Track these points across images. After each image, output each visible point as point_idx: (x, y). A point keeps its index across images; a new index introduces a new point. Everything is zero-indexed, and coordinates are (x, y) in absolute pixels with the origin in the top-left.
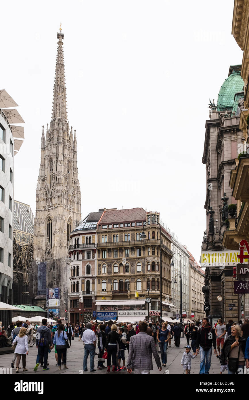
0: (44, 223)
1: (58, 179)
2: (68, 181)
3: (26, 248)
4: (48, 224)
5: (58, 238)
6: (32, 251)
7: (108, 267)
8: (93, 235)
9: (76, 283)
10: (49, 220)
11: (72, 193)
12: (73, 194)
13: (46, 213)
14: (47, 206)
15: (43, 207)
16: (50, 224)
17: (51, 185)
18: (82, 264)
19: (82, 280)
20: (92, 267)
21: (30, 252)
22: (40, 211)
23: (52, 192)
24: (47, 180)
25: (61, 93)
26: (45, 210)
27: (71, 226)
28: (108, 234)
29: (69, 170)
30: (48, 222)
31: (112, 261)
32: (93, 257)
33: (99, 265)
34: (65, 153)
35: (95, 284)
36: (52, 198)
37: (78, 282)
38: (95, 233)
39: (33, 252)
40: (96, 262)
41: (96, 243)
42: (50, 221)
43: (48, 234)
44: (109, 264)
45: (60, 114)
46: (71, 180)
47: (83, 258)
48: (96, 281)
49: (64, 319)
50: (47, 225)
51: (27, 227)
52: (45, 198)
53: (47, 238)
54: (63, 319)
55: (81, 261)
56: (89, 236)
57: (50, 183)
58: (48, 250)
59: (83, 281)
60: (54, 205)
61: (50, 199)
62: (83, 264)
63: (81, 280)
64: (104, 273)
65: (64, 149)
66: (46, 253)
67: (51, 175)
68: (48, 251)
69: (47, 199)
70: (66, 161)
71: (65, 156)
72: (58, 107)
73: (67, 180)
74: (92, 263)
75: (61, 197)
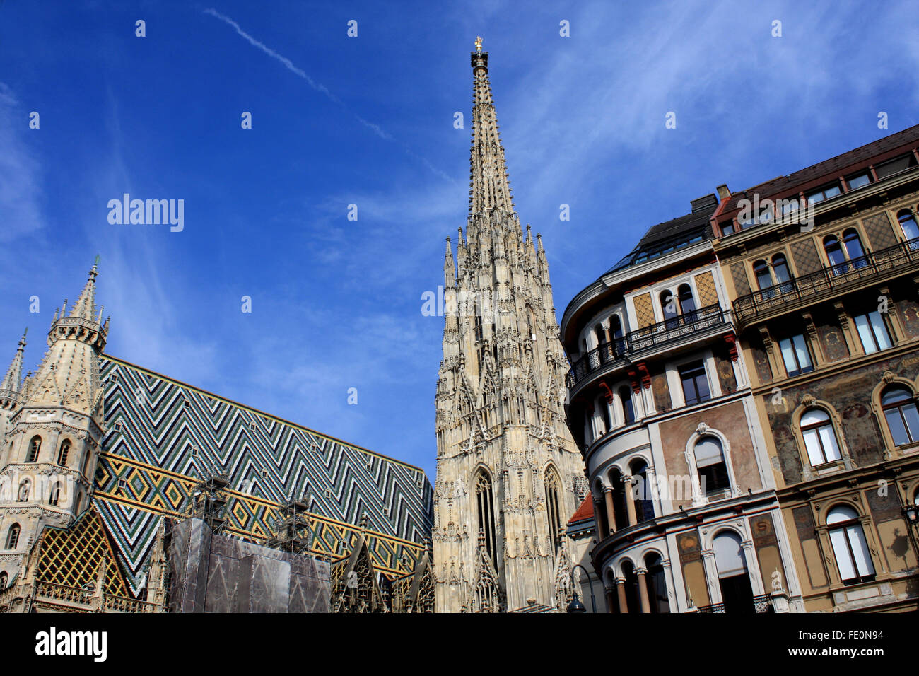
0: (465, 493)
1: (501, 350)
2: (532, 356)
3: (410, 584)
4: (479, 496)
5: (519, 531)
6: (428, 590)
7: (846, 416)
8: (699, 271)
9: (640, 565)
10: (481, 480)
11: (549, 393)
12: (552, 394)
13: (471, 461)
14: (472, 439)
15: (460, 444)
16: (485, 493)
17: (480, 376)
18: (663, 441)
19: (679, 538)
20: (733, 446)
21: (423, 593)
22: (452, 460)
23: (485, 395)
24: (467, 364)
25: (490, 158)
26: (466, 454)
27: (558, 494)
28: (787, 246)
29: (532, 332)
30: (479, 487)
31: (861, 376)
32: (729, 385)
33: (780, 425)
34: (516, 285)
35: (775, 543)
36: (485, 413)
37: (652, 559)
38: (707, 258)
39: (432, 595)
40: (753, 408)
41: (726, 304)
42: (484, 483)
43: (481, 526)
44: (843, 402)
45: (493, 200)
46: (543, 356)
47: (663, 403)
48: (781, 520)
50: (476, 497)
51: (414, 528)
52: (464, 418)
53: (479, 540)
55: (654, 428)
56: (672, 285)
57: (477, 371)
58: (484, 581)
59: (690, 543)
60: (493, 430)
61: (481, 414)
62: (670, 441)
63: (672, 538)
64: (828, 465)
65: (511, 273)
66: (478, 591)
67: (478, 351)
68: (484, 586)
69: (470, 420)
70: (520, 303)
71: (516, 290)
72: (485, 187)
73: (531, 354)
74: (727, 418)
75: (515, 399)
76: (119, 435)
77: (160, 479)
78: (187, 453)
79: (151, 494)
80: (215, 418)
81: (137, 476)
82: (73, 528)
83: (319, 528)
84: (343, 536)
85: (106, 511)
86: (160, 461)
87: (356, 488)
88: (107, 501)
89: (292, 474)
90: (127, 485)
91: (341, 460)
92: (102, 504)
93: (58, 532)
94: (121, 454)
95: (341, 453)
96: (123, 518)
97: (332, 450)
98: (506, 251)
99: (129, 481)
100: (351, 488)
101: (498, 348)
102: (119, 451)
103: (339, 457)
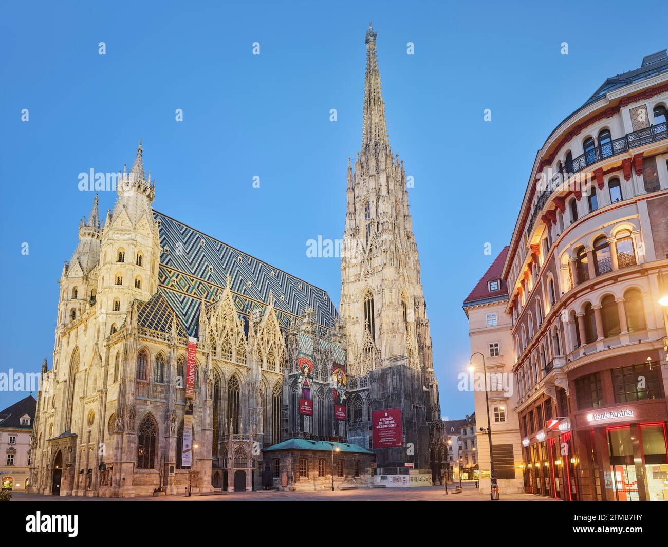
0: (357, 301)
1: (382, 223)
4: (365, 303)
10: (367, 295)
13: (362, 285)
14: (362, 273)
15: (355, 275)
16: (369, 302)
17: (367, 241)
18: (650, 212)
22: (351, 284)
23: (371, 249)
24: (360, 233)
26: (359, 280)
27: (407, 305)
30: (365, 298)
34: (390, 188)
42: (369, 296)
43: (366, 318)
49: (412, 467)
50: (363, 304)
51: (325, 319)
52: (358, 261)
53: (365, 325)
54: (410, 467)
57: (366, 238)
58: (367, 345)
60: (375, 269)
65: (388, 181)
68: (368, 347)
69: (361, 263)
73: (397, 229)
75: (389, 252)
76: (168, 255)
77: (194, 281)
78: (207, 269)
79: (191, 289)
80: (219, 253)
81: (181, 278)
82: (151, 302)
83: (280, 315)
84: (292, 319)
85: (167, 295)
86: (193, 272)
87: (296, 297)
88: (167, 290)
89: (263, 286)
90: (177, 282)
91: (287, 282)
92: (164, 291)
93: (143, 303)
94: (170, 266)
95: (286, 279)
96: (178, 300)
97: (282, 277)
98: (386, 168)
99: (178, 280)
100: (293, 297)
101: (380, 223)
102: (169, 264)
103: (286, 281)
